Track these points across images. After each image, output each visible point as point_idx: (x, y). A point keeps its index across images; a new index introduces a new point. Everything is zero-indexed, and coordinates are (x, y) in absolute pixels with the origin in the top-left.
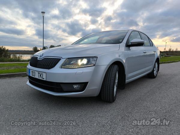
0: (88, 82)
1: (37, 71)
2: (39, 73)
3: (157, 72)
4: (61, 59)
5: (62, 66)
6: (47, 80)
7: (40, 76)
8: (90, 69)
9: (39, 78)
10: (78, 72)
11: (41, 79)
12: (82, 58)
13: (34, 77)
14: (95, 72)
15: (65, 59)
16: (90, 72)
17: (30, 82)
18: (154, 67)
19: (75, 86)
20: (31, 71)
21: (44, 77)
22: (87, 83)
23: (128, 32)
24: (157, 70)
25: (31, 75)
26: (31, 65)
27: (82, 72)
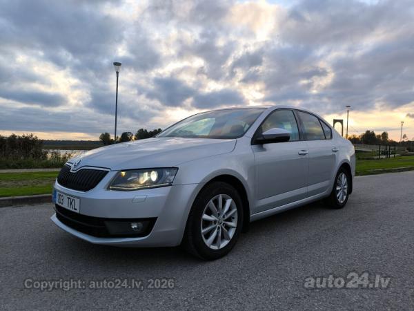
0: (157, 218)
1: (68, 195)
2: (69, 198)
3: (347, 195)
4: (108, 172)
5: (109, 186)
6: (81, 213)
7: (71, 203)
8: (162, 192)
9: (69, 208)
10: (137, 197)
11: (71, 209)
12: (149, 170)
13: (60, 205)
14: (170, 199)
15: (116, 172)
16: (161, 197)
17: (58, 216)
18: (336, 184)
19: (134, 226)
20: (58, 193)
21: (77, 206)
22: (155, 219)
23: (262, 113)
24: (346, 191)
25: (57, 203)
26: (59, 182)
27: (145, 197)
